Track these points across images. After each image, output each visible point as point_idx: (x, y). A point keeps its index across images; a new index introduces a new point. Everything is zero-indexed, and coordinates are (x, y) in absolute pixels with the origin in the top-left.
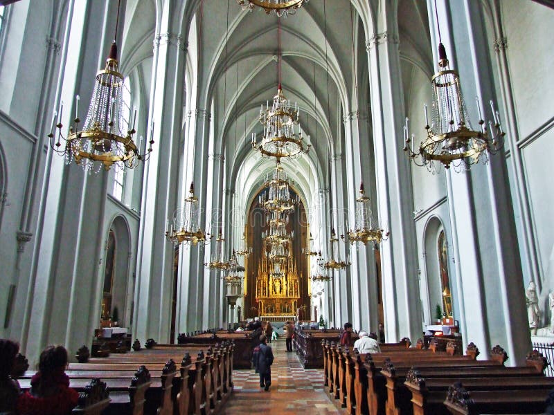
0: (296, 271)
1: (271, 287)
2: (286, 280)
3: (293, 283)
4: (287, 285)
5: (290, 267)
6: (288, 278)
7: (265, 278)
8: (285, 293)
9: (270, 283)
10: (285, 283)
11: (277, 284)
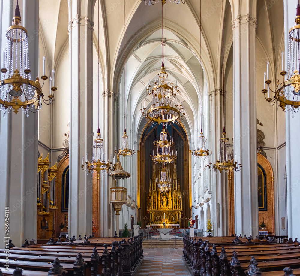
0: (179, 189)
1: (159, 202)
2: (172, 196)
3: (177, 199)
4: (172, 200)
5: (175, 186)
6: (173, 195)
7: (155, 194)
8: (171, 207)
9: (159, 199)
10: (170, 199)
11: (165, 199)
